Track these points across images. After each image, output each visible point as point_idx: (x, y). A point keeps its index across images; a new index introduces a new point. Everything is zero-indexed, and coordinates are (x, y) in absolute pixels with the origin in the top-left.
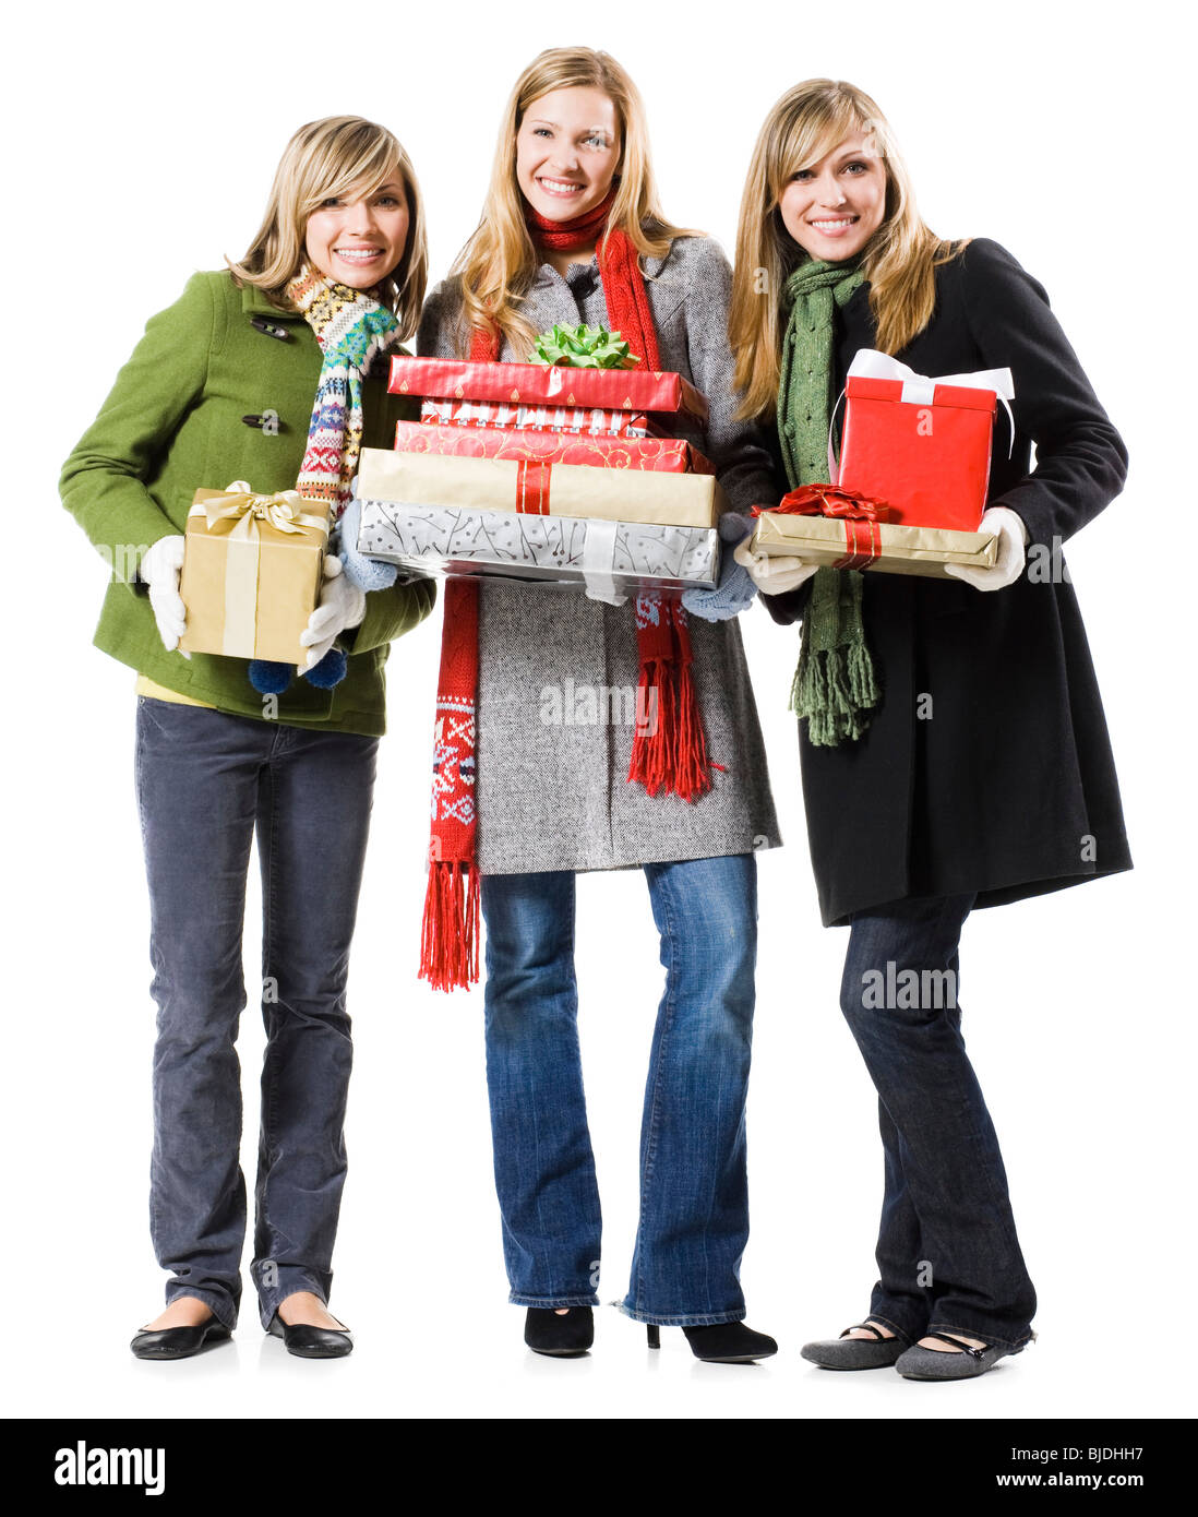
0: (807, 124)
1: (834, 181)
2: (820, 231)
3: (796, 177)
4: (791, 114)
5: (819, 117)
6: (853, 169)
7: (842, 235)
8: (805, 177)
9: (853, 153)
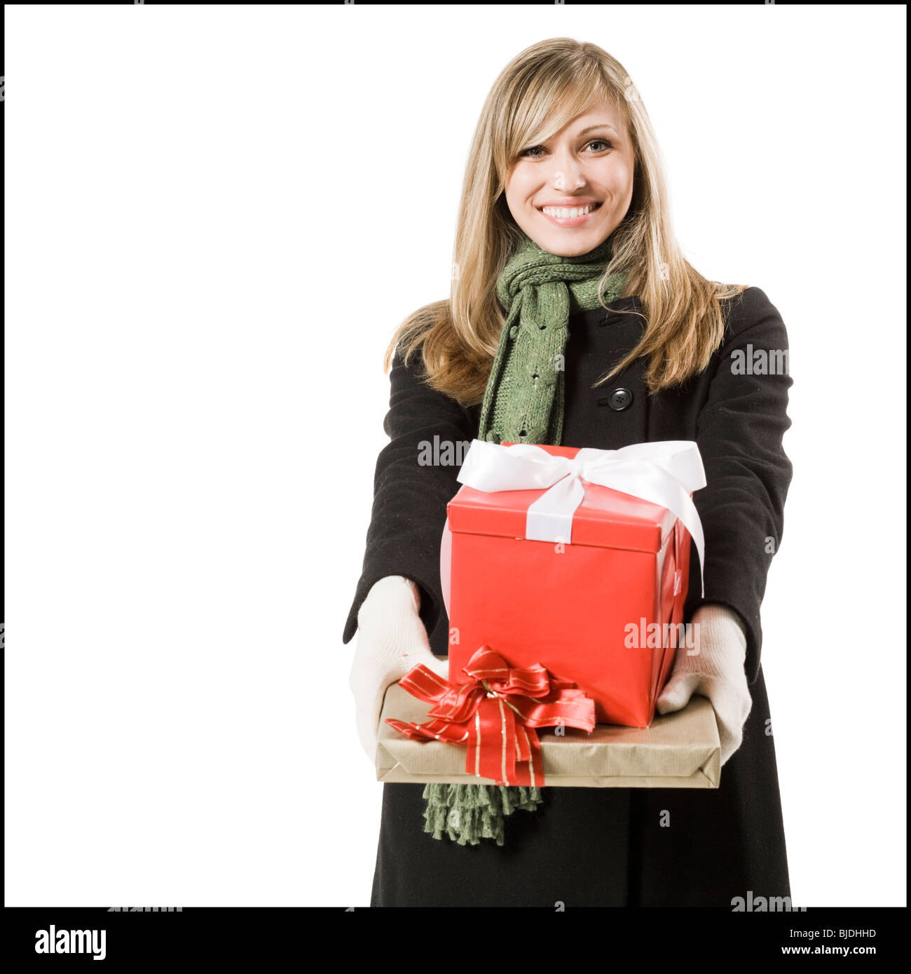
0: (542, 91)
1: (571, 159)
2: (552, 220)
3: (525, 153)
4: (523, 78)
5: (557, 82)
6: (596, 147)
7: (579, 225)
8: (537, 153)
9: (596, 127)
